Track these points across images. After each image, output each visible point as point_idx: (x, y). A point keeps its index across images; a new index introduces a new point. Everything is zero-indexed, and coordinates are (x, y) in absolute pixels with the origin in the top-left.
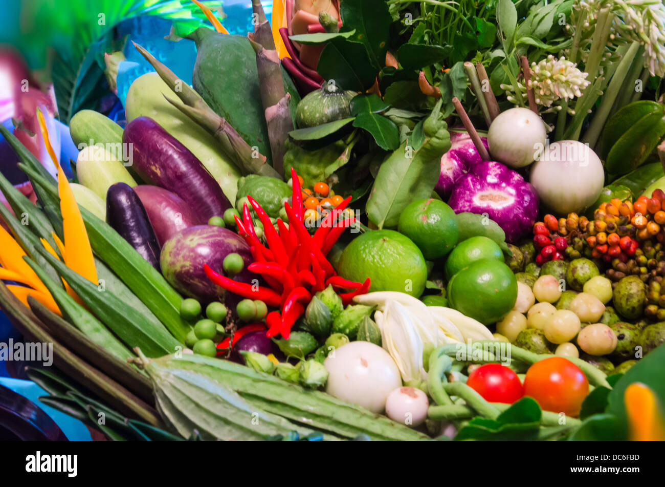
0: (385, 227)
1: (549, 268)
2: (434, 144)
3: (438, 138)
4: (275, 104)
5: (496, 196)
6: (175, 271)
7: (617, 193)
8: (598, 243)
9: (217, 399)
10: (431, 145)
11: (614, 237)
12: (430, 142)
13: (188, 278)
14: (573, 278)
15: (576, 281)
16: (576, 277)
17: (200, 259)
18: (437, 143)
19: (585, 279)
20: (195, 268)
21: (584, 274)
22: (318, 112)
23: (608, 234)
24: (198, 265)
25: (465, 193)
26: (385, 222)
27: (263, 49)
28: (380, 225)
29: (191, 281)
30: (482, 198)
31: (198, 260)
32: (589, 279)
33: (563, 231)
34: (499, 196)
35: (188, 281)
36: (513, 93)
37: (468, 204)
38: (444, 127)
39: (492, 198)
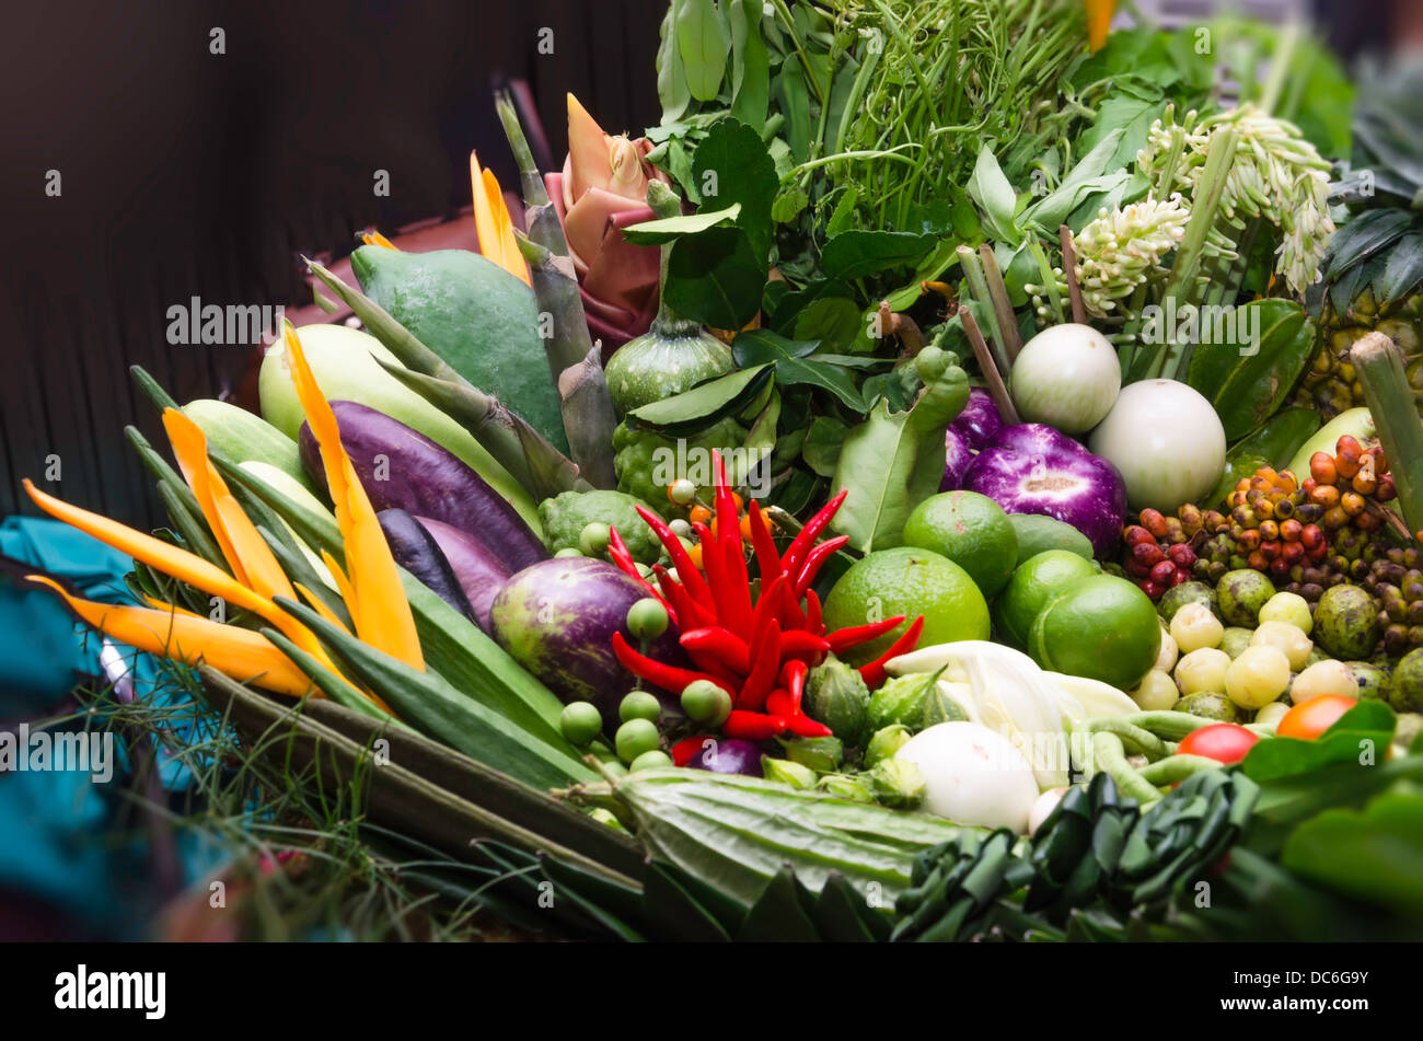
0: (874, 549)
1: (1181, 596)
2: (942, 394)
3: (947, 382)
4: (580, 360)
5: (1055, 481)
6: (545, 635)
7: (1242, 467)
8: (1265, 538)
9: (778, 824)
10: (935, 396)
11: (1291, 525)
12: (933, 392)
13: (574, 646)
14: (1235, 602)
15: (1240, 606)
16: (1240, 600)
17: (592, 607)
18: (948, 392)
19: (1257, 601)
20: (586, 622)
21: (1253, 593)
22: (659, 372)
23: (1279, 521)
24: (590, 618)
25: (998, 483)
26: (873, 542)
27: (551, 254)
28: (866, 548)
29: (580, 650)
30: (1032, 486)
31: (588, 610)
32: (1265, 601)
33: (1179, 535)
34: (1062, 479)
35: (573, 653)
36: (1046, 300)
37: (1008, 500)
38: (955, 363)
39: (1048, 485)
